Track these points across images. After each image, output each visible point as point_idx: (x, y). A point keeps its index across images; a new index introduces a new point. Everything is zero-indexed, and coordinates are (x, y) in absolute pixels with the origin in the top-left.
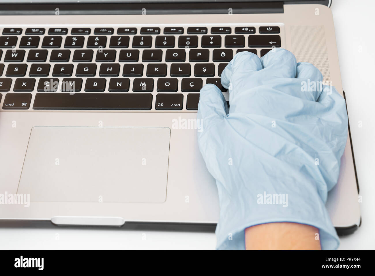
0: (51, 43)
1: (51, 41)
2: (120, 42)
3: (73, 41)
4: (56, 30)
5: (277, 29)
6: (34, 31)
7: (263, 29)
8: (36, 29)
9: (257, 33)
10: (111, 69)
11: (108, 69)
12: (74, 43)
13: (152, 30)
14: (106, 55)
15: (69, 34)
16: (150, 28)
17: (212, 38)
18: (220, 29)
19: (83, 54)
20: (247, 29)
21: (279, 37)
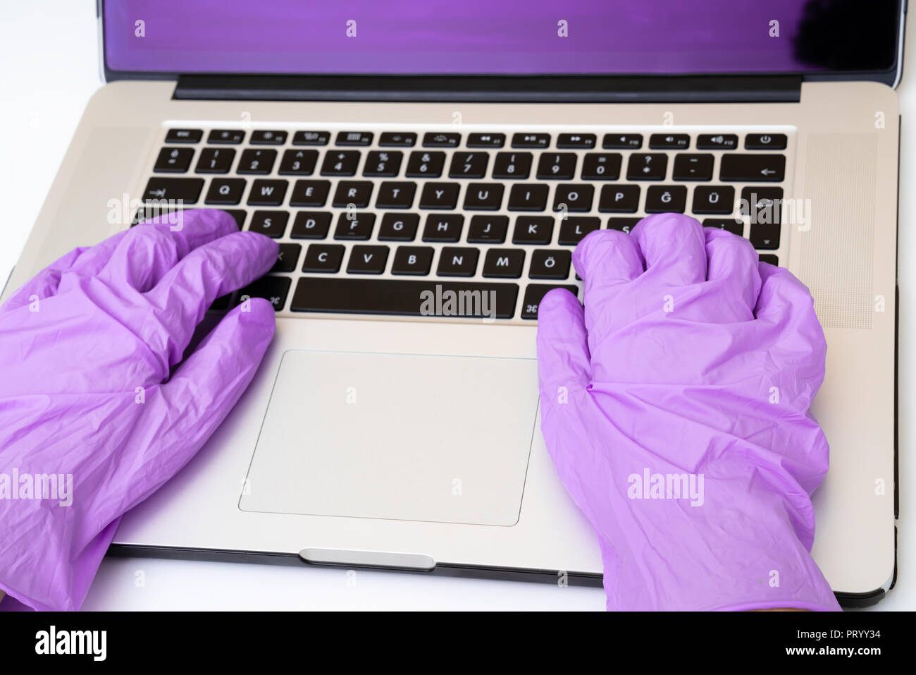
0: (339, 167)
1: (339, 161)
2: (468, 167)
3: (379, 161)
4: (350, 137)
5: (780, 141)
6: (308, 137)
7: (753, 140)
8: (313, 133)
9: (741, 149)
10: (445, 227)
11: (440, 226)
12: (381, 167)
13: (533, 139)
14: (439, 194)
15: (375, 146)
16: (530, 135)
17: (649, 159)
18: (668, 139)
19: (396, 191)
20: (720, 140)
21: (782, 159)
